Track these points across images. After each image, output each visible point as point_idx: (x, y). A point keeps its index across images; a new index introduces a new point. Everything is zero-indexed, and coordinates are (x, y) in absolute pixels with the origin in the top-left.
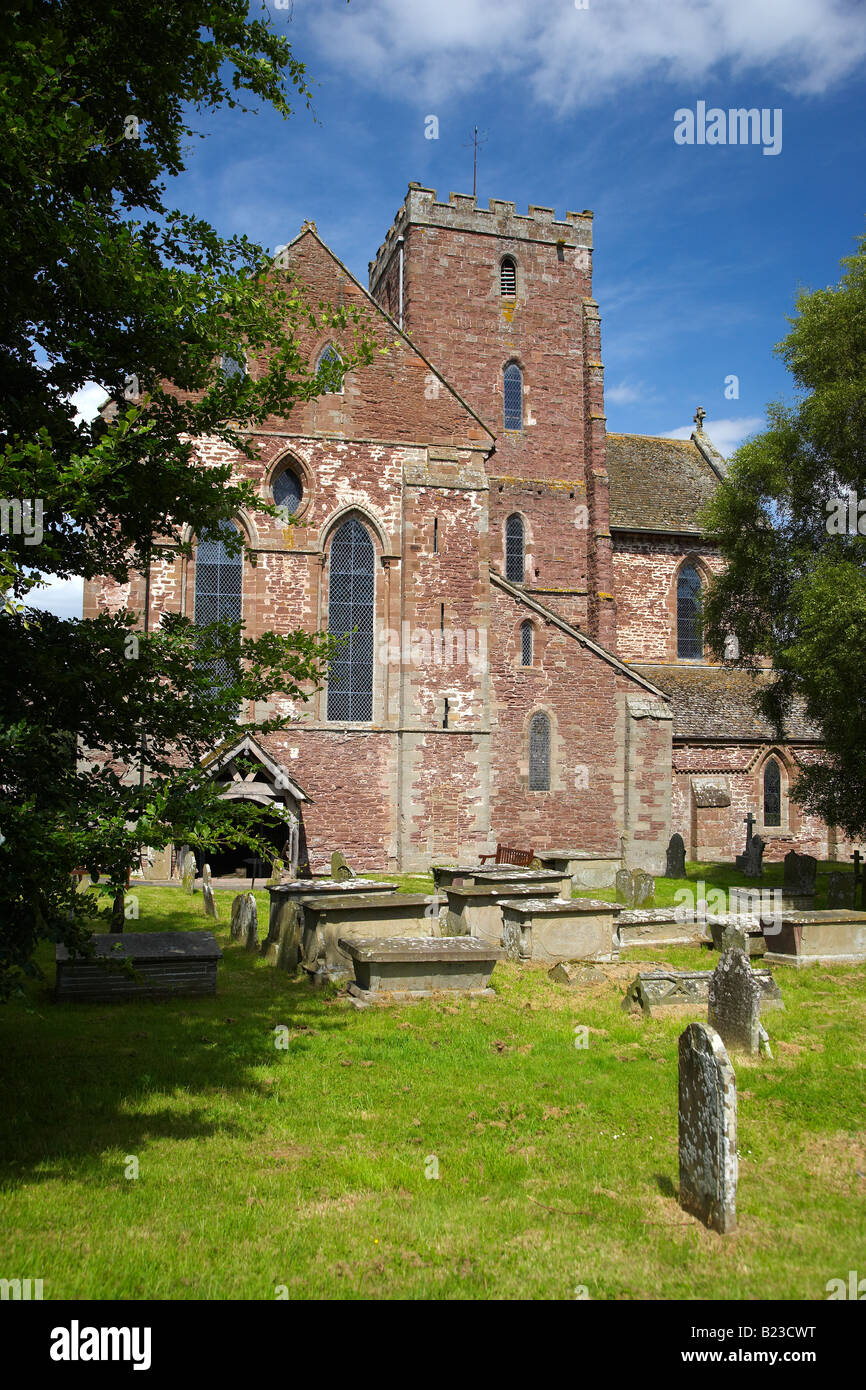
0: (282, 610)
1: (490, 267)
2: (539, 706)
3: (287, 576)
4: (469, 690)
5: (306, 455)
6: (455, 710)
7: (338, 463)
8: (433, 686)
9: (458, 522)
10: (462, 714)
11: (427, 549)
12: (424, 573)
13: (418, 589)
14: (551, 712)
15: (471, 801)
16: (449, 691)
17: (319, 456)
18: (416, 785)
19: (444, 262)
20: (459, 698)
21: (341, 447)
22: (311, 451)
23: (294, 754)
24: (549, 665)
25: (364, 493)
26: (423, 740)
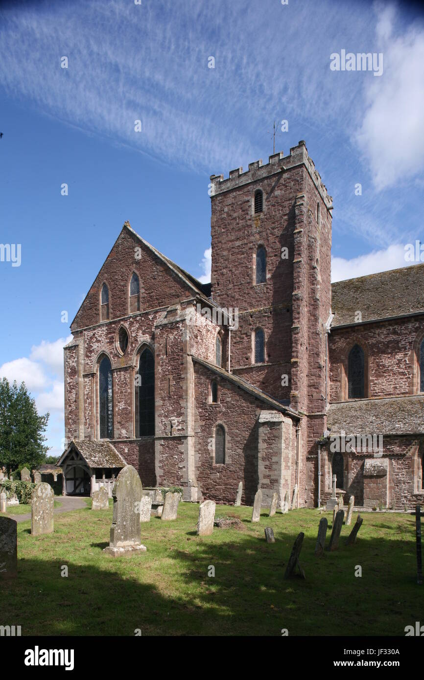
0: (122, 392)
1: (248, 201)
2: (219, 422)
3: (122, 377)
4: (180, 417)
5: (127, 325)
6: (174, 426)
7: (137, 326)
8: (166, 417)
9: (175, 337)
10: (177, 428)
11: (163, 355)
12: (162, 366)
13: (160, 373)
14: (224, 424)
15: (181, 468)
16: (172, 418)
17: (131, 324)
18: (160, 461)
19: (226, 209)
20: (176, 421)
21: (138, 318)
22: (128, 323)
23: (126, 451)
24: (222, 401)
25: (147, 335)
26: (162, 442)
